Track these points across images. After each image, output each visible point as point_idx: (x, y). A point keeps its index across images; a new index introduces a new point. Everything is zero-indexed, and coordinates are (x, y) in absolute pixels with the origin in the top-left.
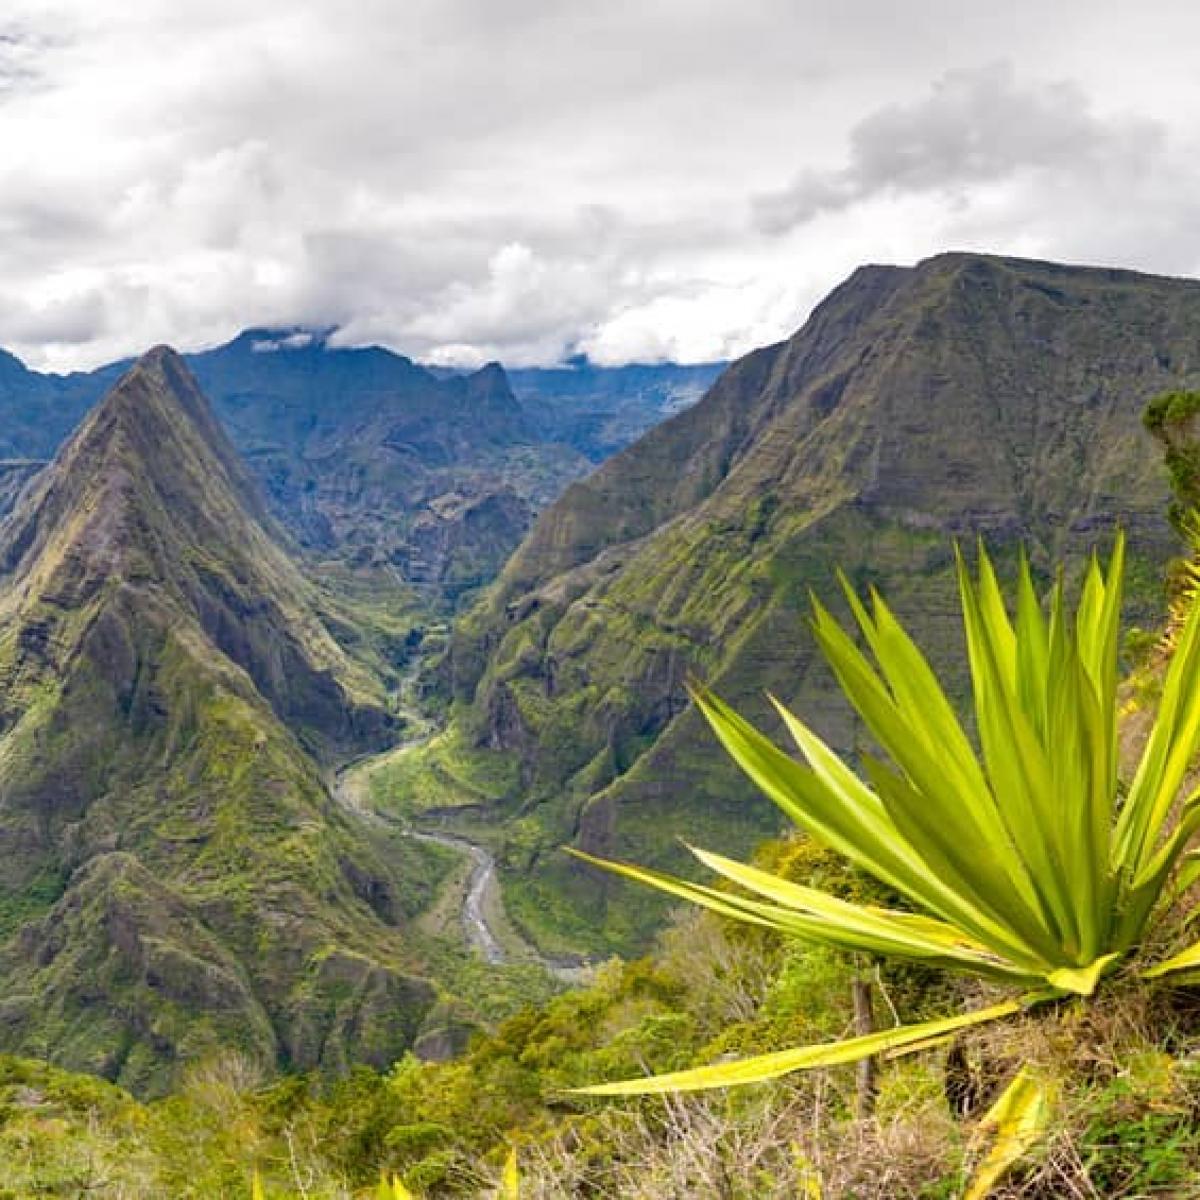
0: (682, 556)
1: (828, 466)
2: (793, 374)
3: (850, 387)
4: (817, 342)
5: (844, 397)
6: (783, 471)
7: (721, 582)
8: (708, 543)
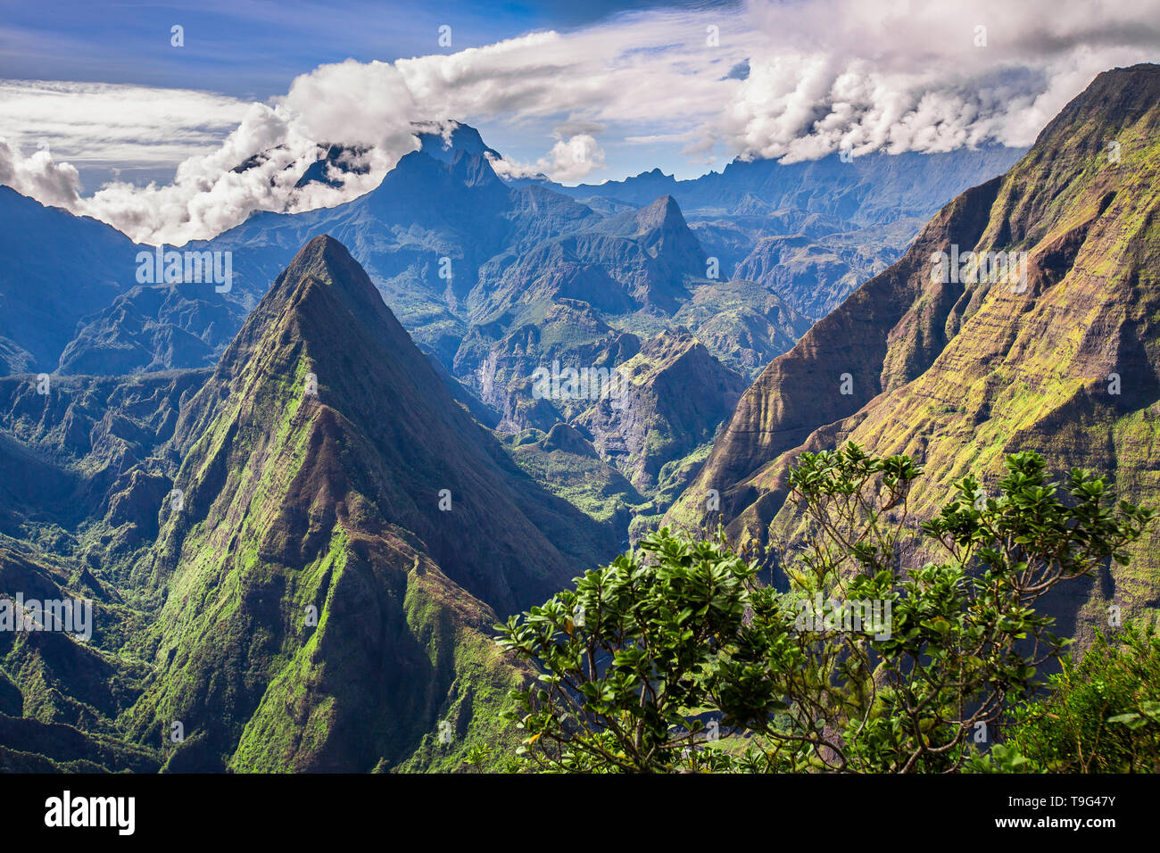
0: (900, 439)
1: (1062, 344)
2: (1014, 217)
3: (1087, 246)
4: (1046, 176)
5: (1078, 260)
6: (1009, 346)
7: (948, 469)
8: (928, 425)
